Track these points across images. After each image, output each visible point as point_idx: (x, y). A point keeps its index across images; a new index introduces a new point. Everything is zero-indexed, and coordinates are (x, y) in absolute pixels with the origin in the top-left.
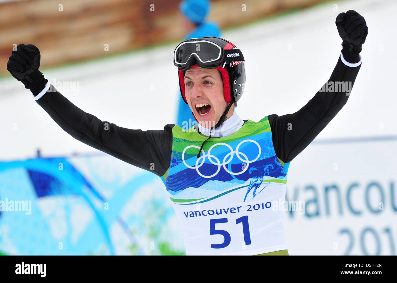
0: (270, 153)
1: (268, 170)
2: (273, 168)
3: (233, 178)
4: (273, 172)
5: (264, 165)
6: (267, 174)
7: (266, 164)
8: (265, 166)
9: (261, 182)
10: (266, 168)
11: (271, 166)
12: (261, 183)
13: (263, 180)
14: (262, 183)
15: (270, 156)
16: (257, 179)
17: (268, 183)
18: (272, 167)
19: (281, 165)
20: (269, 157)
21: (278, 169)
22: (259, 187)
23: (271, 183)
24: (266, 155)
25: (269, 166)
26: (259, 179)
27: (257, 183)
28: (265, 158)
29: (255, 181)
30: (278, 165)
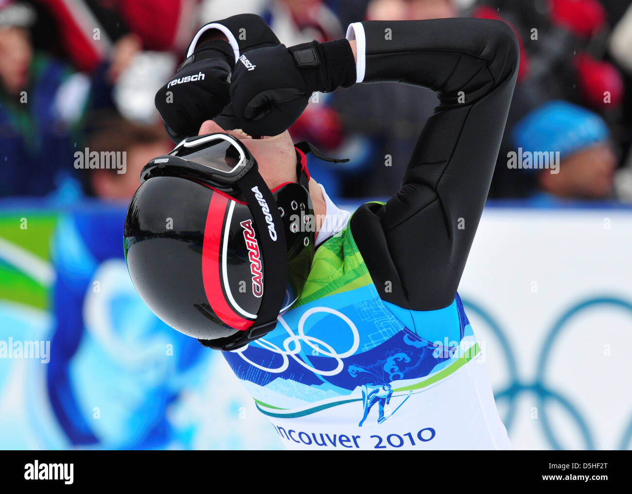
0: (385, 330)
1: (397, 368)
2: (408, 360)
3: (323, 382)
4: (412, 368)
5: (379, 361)
6: (396, 378)
7: (384, 358)
8: (383, 362)
9: (387, 393)
10: (389, 365)
11: (401, 356)
12: (390, 396)
13: (391, 389)
14: (392, 396)
15: (386, 335)
16: (376, 388)
17: (408, 392)
18: (404, 358)
19: (426, 344)
20: (386, 338)
21: (422, 356)
22: (388, 403)
23: (414, 391)
24: (374, 338)
25: (396, 360)
26: (380, 388)
27: (379, 395)
28: (375, 346)
29: (373, 393)
30: (418, 347)
